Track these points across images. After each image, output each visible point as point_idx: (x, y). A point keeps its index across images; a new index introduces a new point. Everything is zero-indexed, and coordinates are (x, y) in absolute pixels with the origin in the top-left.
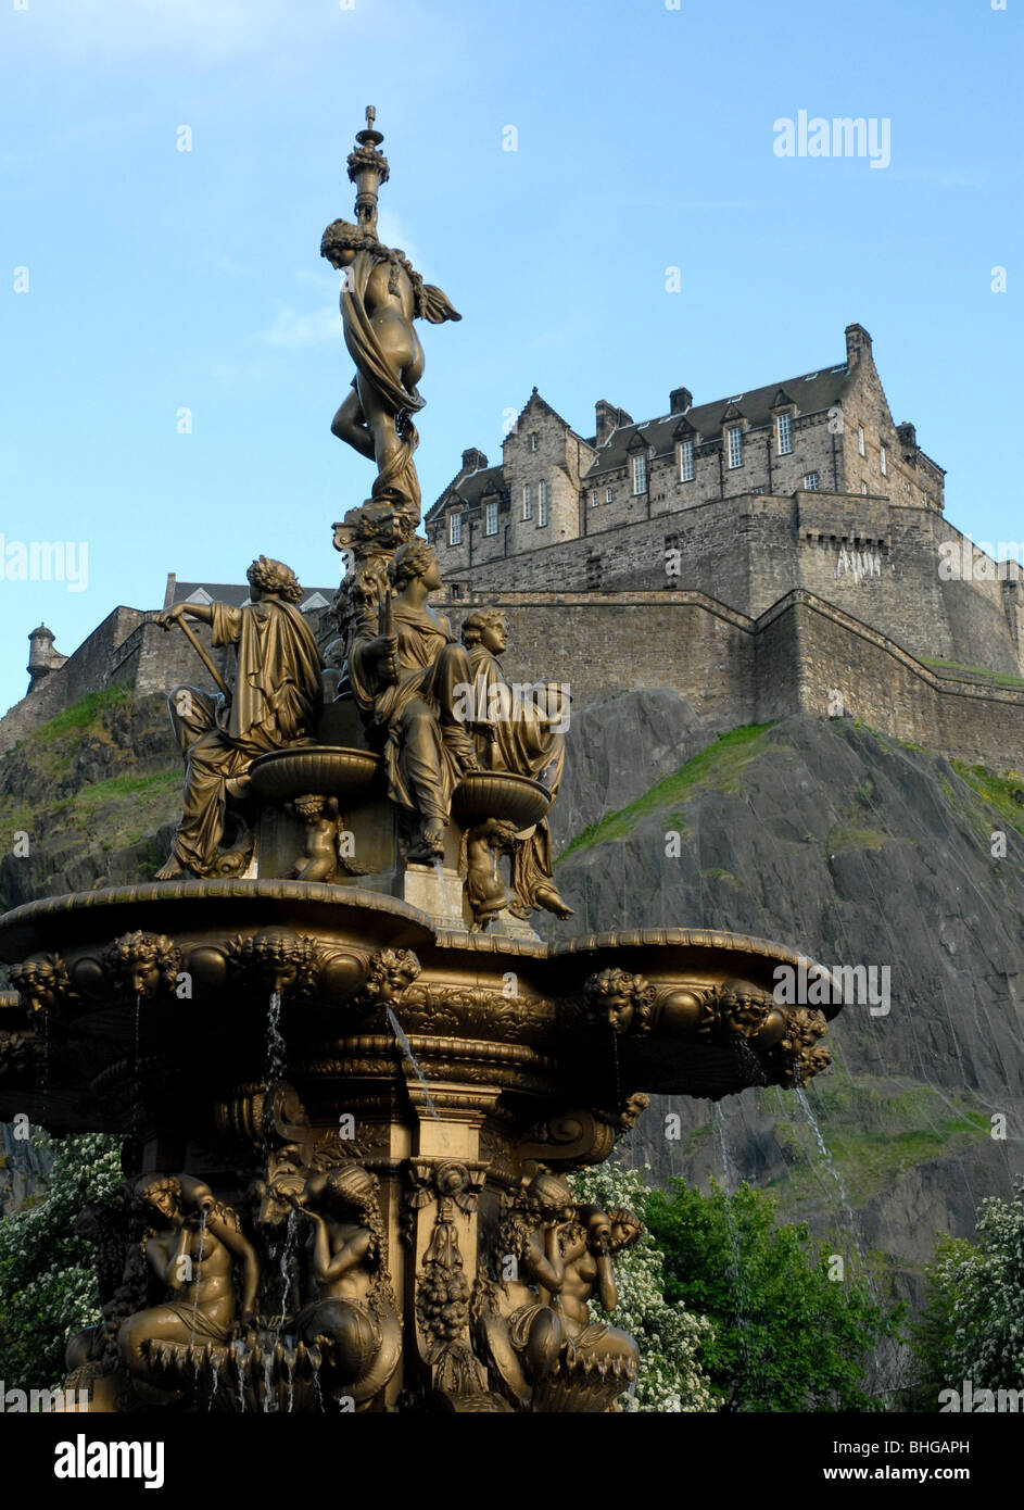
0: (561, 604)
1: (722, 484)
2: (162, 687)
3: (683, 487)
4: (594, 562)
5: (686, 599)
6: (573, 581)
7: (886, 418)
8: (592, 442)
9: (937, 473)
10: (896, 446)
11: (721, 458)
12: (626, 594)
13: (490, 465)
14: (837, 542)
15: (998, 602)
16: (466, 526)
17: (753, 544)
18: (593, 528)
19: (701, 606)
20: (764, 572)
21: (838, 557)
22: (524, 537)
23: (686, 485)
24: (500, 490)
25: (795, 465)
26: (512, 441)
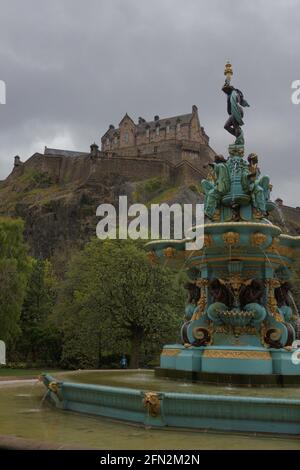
1: (165, 137)
4: (139, 151)
6: (134, 155)
7: (199, 125)
8: (138, 126)
9: (208, 138)
10: (200, 131)
11: (166, 131)
13: (116, 129)
14: (189, 151)
16: (110, 141)
18: (139, 144)
21: (189, 154)
22: (123, 145)
23: (158, 136)
24: (117, 134)
25: (181, 134)
26: (121, 124)
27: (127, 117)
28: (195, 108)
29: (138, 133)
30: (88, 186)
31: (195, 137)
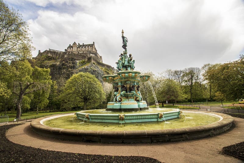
4: (78, 52)
7: (95, 47)
8: (78, 45)
11: (86, 48)
14: (92, 54)
16: (70, 49)
17: (88, 53)
19: (86, 56)
22: (73, 50)
23: (84, 49)
24: (72, 47)
25: (90, 49)
26: (73, 44)
27: (75, 43)
28: (94, 43)
29: (78, 48)
30: (64, 61)
31: (94, 50)
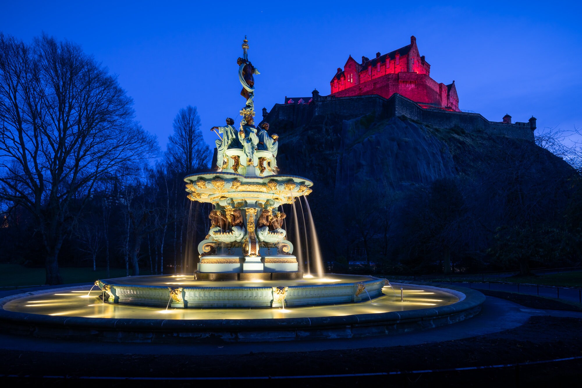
0: (351, 98)
1: (386, 71)
2: (283, 118)
3: (378, 73)
4: (360, 90)
5: (375, 96)
6: (357, 93)
7: (418, 55)
8: (362, 64)
9: (428, 66)
10: (420, 61)
11: (385, 66)
12: (363, 96)
13: (342, 71)
14: (406, 82)
15: (438, 92)
16: (338, 84)
17: (390, 84)
18: (361, 82)
19: (378, 97)
20: (392, 89)
21: (406, 85)
22: (348, 85)
24: (344, 75)
26: (345, 67)
27: (351, 59)
28: (413, 38)
29: (361, 72)
